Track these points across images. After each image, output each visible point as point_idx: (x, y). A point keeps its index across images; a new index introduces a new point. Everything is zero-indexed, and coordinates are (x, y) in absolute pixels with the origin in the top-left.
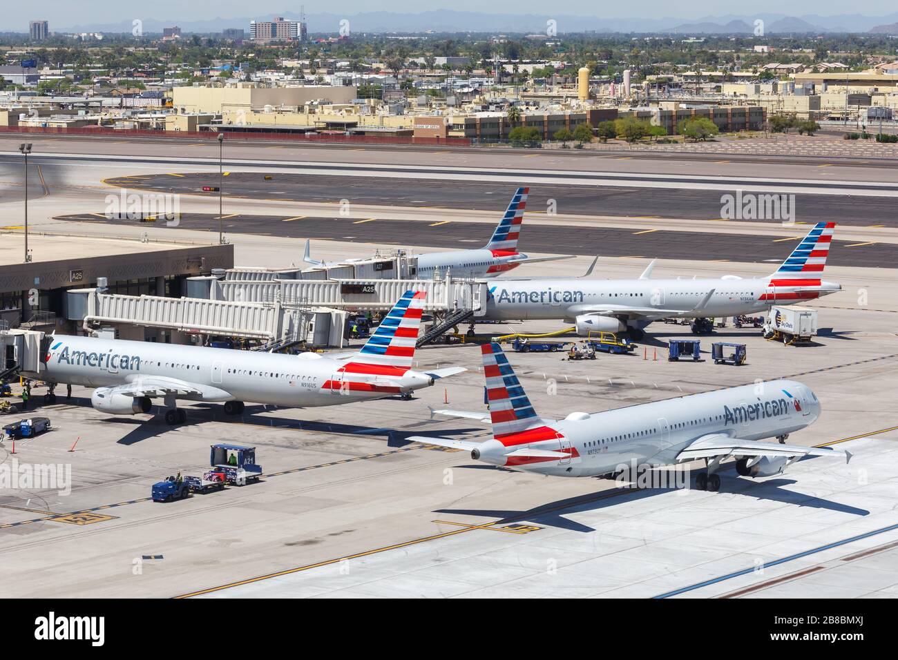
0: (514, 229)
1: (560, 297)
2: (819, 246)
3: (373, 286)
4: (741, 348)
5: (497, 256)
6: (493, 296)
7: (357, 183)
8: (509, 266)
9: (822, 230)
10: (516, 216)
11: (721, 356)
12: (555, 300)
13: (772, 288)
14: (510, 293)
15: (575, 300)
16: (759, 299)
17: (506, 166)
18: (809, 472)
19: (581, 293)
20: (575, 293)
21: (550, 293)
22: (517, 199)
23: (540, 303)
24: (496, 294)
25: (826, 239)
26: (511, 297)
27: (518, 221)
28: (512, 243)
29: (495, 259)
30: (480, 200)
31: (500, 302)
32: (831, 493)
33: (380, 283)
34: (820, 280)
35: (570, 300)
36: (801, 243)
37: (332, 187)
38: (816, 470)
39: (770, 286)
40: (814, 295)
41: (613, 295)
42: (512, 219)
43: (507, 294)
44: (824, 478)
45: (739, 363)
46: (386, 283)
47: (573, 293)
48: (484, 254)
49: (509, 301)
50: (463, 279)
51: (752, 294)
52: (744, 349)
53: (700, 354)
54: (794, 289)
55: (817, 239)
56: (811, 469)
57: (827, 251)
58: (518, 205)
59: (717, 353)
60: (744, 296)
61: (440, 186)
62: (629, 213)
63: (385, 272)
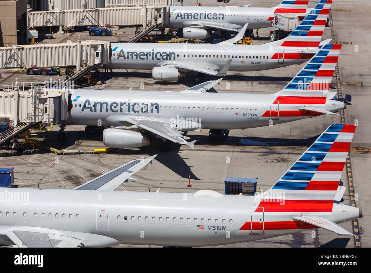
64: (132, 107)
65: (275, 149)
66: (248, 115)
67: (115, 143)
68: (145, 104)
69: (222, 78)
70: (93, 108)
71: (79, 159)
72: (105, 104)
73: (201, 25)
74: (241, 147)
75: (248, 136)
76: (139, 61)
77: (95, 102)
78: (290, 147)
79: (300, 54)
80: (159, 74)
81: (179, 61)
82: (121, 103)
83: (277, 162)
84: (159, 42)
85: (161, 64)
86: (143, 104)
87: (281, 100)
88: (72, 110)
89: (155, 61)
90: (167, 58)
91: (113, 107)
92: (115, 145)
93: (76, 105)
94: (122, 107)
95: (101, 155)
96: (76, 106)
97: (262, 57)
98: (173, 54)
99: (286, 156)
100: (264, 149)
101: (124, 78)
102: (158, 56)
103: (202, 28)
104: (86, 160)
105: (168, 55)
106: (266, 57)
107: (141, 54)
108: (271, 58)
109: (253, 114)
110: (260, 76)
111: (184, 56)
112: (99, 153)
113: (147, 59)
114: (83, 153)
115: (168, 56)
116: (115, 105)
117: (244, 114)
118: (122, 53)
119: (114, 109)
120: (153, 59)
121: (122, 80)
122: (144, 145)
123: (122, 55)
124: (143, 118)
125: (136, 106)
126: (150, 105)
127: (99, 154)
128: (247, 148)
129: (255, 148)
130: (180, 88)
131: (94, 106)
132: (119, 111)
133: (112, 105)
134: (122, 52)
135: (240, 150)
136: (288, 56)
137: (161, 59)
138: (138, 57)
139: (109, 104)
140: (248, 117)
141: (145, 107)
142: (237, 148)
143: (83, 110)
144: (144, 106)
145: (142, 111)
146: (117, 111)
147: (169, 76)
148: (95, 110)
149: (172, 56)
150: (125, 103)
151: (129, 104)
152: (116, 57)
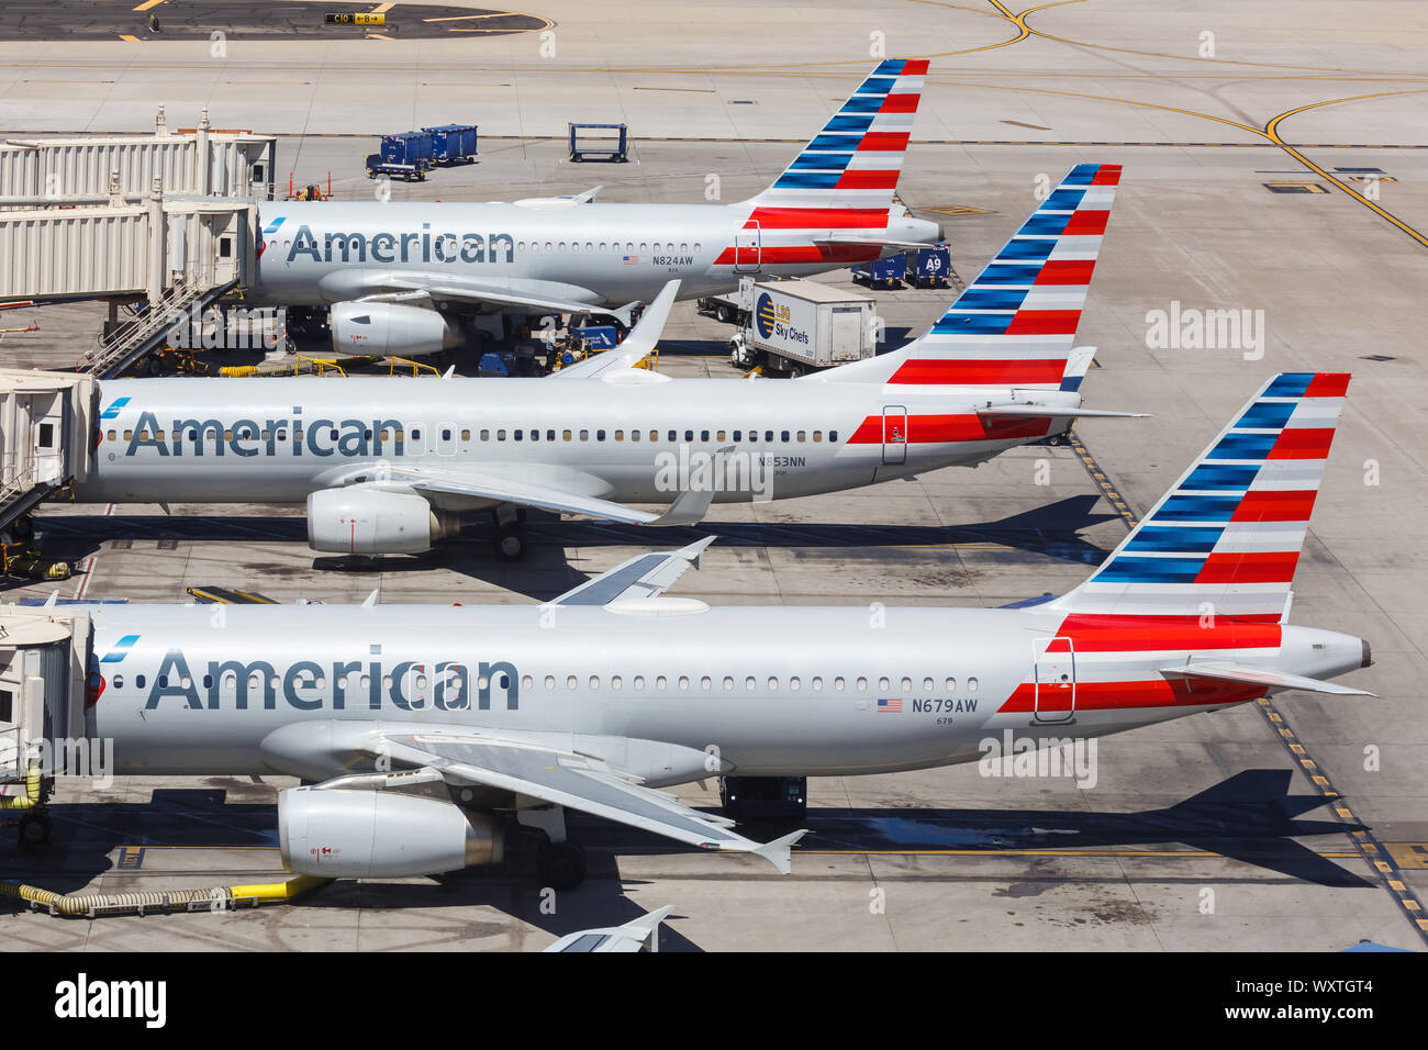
64: (387, 685)
65: (1051, 859)
66: (935, 705)
67: (339, 854)
68: (450, 668)
69: (712, 538)
70: (203, 694)
71: (177, 934)
72: (259, 673)
73: (414, 290)
74: (897, 857)
75: (896, 803)
76: (231, 464)
77: (213, 665)
78: (1114, 847)
79: (980, 416)
80: (342, 521)
81: (417, 460)
82: (335, 664)
83: (1103, 922)
84: (224, 370)
85: (335, 477)
86: (440, 668)
87: (1083, 633)
88: (101, 704)
89: (307, 463)
90: (366, 449)
91: (298, 684)
92: (340, 865)
93: (118, 680)
94: (342, 684)
95: (269, 912)
96: (118, 685)
97: (809, 436)
98: (391, 430)
99: (1123, 892)
100: (1004, 861)
101: (155, 543)
102: (323, 439)
103: (419, 303)
104: (208, 938)
105: (368, 435)
106: (826, 436)
107: (240, 432)
108: (852, 441)
109: (960, 702)
110: (780, 520)
111: (446, 435)
112: (255, 904)
113: (271, 451)
114: (182, 908)
115: (370, 438)
116: (307, 675)
117: (915, 702)
118: (147, 427)
119: (304, 695)
120: (297, 450)
121: (150, 552)
122: (474, 859)
123: (151, 436)
124: (443, 732)
125: (409, 677)
126: (473, 672)
127: (255, 907)
128: (928, 862)
129: (961, 861)
130: (446, 587)
131: (208, 681)
132: (328, 702)
133: (293, 673)
134: (147, 424)
135: (900, 870)
136: (924, 428)
137: (336, 451)
138: (227, 444)
139: (281, 670)
140: (933, 716)
141: (450, 683)
142: (884, 863)
143: (152, 703)
144: (446, 675)
145: (439, 701)
146: (318, 704)
147: (390, 532)
148: (214, 703)
149: (386, 438)
150: (356, 666)
151: (376, 668)
152: (122, 445)
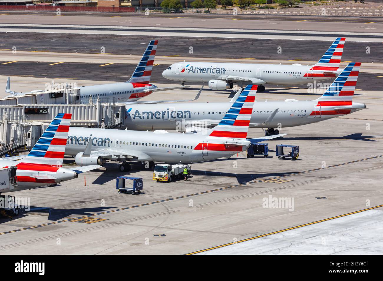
0: (148, 68)
1: (175, 115)
2: (350, 79)
3: (47, 109)
4: (295, 148)
5: (136, 87)
6: (129, 115)
7: (55, 38)
8: (145, 93)
9: (352, 68)
10: (149, 60)
11: (283, 154)
12: (172, 116)
13: (319, 107)
14: (141, 113)
15: (185, 117)
16: (310, 115)
17: (157, 25)
18: (333, 234)
19: (189, 112)
20: (185, 112)
21: (168, 112)
22: (150, 48)
23: (161, 119)
24: (132, 113)
25: (356, 73)
26: (141, 115)
27: (151, 63)
28: (147, 78)
29: (135, 89)
30: (136, 48)
31: (134, 118)
32: (346, 249)
33: (52, 107)
34: (351, 101)
35: (182, 117)
36: (338, 77)
37: (39, 40)
38: (337, 233)
39: (318, 106)
40: (348, 112)
41: (211, 113)
42: (146, 62)
43: (139, 113)
44: (343, 239)
45: (294, 159)
46: (55, 107)
47: (184, 112)
48: (127, 86)
49: (141, 118)
50: (108, 104)
51: (305, 111)
52: (298, 149)
53: (269, 153)
54: (333, 108)
55: (349, 74)
56: (334, 232)
57: (356, 81)
58: (151, 52)
59: (280, 151)
60: (300, 113)
61: (110, 40)
62: (235, 56)
63: (58, 99)
